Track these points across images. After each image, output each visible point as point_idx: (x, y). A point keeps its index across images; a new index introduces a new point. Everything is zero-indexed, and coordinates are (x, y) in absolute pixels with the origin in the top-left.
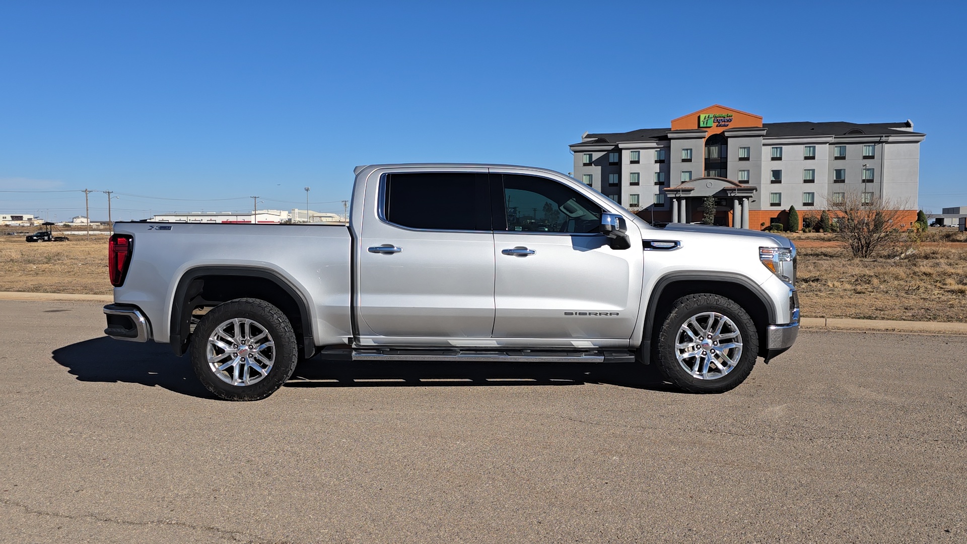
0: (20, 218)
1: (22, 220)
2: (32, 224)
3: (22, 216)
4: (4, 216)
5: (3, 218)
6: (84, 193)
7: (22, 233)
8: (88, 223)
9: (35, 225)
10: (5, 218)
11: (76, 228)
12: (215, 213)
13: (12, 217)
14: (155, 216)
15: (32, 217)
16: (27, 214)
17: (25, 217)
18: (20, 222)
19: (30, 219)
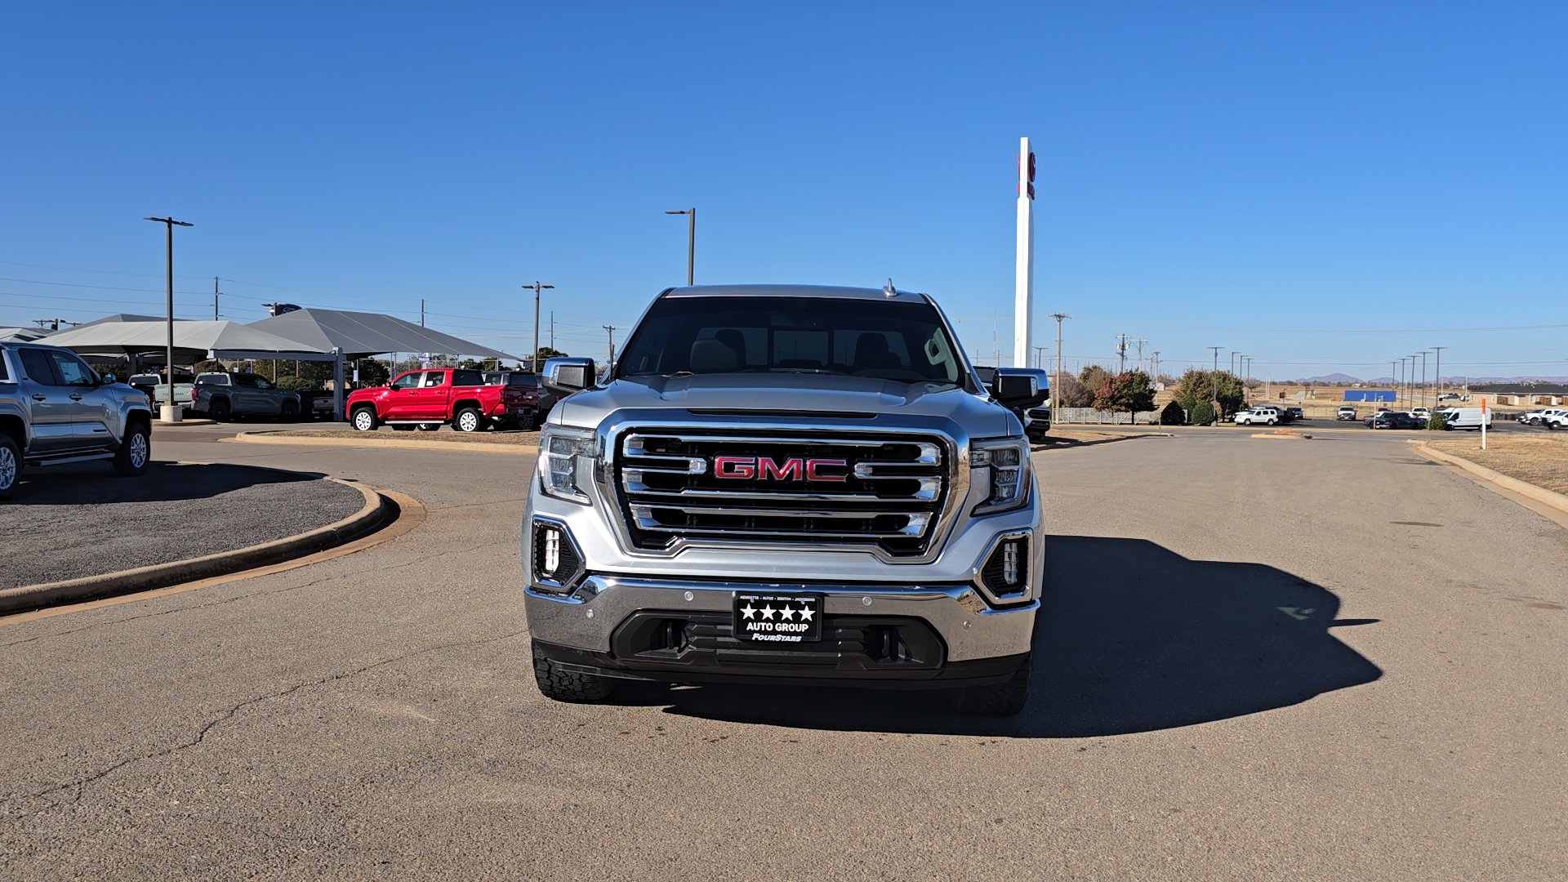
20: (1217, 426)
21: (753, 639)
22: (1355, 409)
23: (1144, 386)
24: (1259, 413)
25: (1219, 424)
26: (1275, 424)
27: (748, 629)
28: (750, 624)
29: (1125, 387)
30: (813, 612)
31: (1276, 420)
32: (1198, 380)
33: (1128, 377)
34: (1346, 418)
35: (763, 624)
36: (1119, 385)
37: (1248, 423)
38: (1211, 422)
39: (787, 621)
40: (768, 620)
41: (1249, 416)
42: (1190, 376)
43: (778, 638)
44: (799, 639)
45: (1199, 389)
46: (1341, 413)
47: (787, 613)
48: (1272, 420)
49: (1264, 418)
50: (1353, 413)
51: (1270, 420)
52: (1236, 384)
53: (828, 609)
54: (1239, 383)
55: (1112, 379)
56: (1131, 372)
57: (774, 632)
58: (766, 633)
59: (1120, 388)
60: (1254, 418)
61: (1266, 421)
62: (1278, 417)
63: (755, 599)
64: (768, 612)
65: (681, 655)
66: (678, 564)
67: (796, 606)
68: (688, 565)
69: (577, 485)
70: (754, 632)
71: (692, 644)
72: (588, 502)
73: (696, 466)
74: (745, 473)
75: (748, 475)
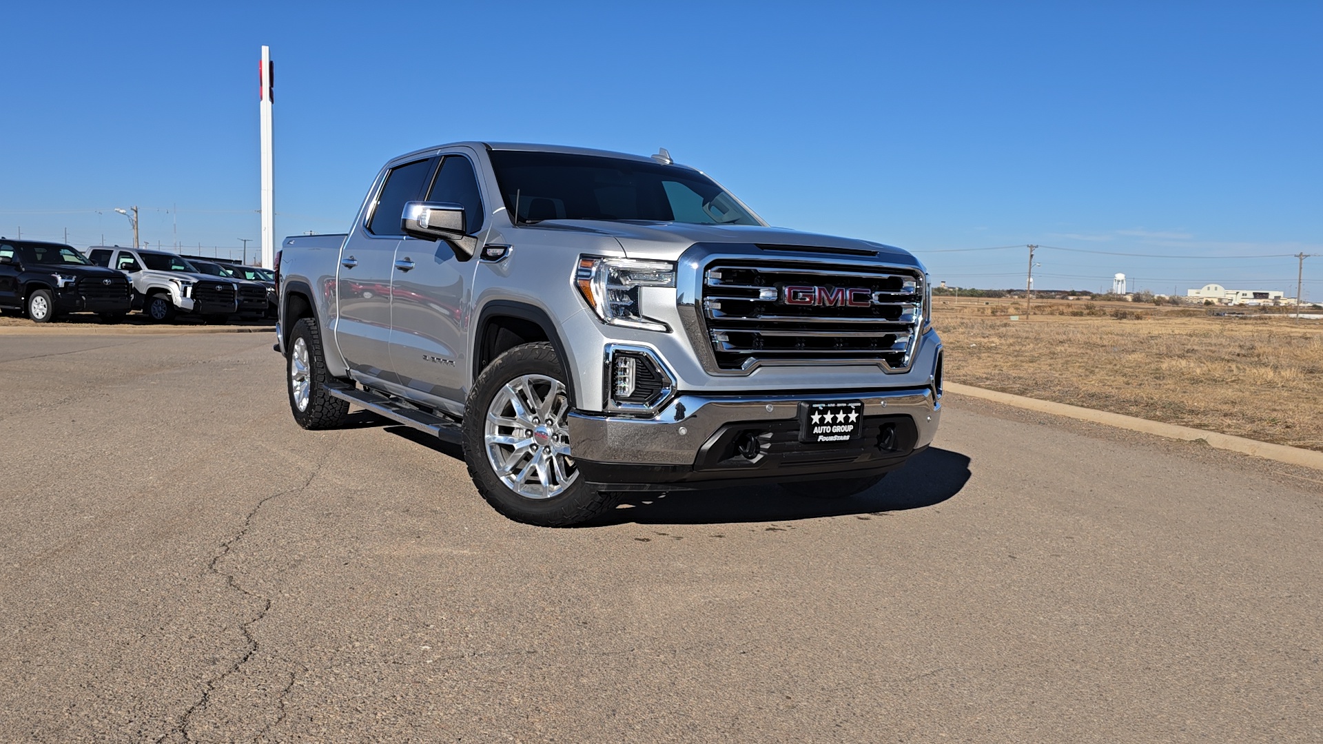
0: (1265, 296)
1: (1267, 298)
2: (1276, 303)
3: (1268, 294)
4: (1245, 292)
5: (1243, 295)
6: (1298, 259)
7: (1234, 313)
9: (1281, 305)
10: (1246, 295)
13: (1254, 294)
15: (1281, 294)
16: (1276, 290)
17: (1272, 295)
18: (1263, 300)
19: (1277, 298)
21: (819, 440)
27: (814, 432)
28: (816, 428)
30: (857, 414)
35: (825, 427)
39: (840, 424)
40: (828, 424)
43: (835, 438)
44: (847, 438)
47: (841, 417)
53: (866, 413)
57: (832, 434)
58: (826, 434)
63: (820, 406)
64: (828, 417)
65: (755, 461)
66: (754, 381)
67: (848, 410)
68: (762, 382)
69: (644, 314)
70: (819, 434)
71: (765, 450)
72: (665, 329)
73: (765, 294)
74: (808, 300)
75: (810, 302)
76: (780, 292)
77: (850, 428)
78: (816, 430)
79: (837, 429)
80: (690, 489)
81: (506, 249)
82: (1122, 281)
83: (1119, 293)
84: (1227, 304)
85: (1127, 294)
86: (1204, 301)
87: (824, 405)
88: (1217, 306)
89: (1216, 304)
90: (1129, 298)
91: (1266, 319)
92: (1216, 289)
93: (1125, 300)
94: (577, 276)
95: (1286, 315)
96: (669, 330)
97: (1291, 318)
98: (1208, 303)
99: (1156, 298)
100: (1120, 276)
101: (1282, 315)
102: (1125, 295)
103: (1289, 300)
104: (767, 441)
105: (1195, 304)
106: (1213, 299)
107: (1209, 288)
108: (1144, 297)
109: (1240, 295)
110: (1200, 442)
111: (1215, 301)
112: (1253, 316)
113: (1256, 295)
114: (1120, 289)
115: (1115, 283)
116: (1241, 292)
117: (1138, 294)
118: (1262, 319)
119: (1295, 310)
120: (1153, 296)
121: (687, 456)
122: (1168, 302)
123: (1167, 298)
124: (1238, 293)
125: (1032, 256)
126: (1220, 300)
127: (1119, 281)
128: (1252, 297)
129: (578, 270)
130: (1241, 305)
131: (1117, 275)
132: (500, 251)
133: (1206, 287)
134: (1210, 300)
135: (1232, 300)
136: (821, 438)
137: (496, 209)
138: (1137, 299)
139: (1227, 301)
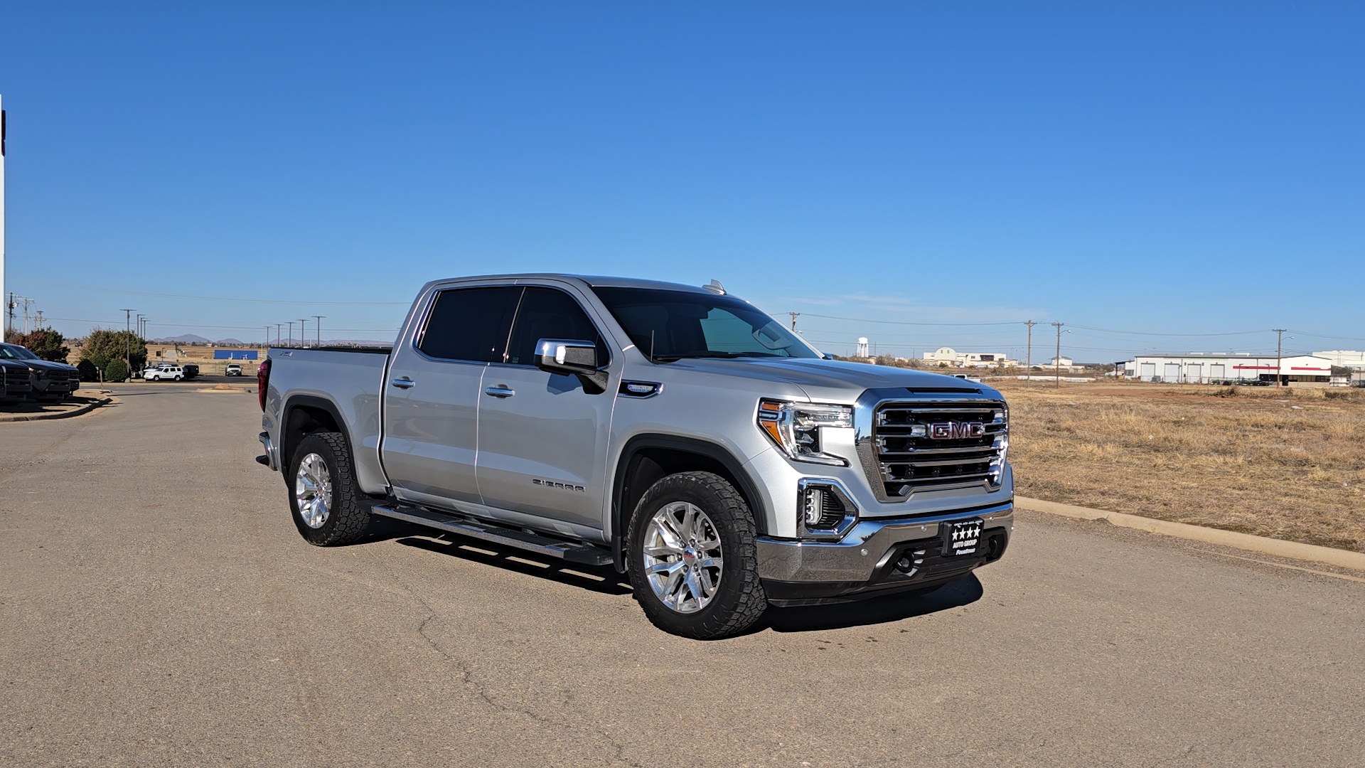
0: (990, 358)
1: (992, 360)
2: (1002, 365)
3: (993, 356)
4: (973, 355)
5: (972, 357)
8: (1058, 365)
9: (1005, 367)
10: (974, 357)
11: (1047, 372)
12: (1202, 354)
13: (981, 356)
14: (1137, 357)
15: (1004, 356)
16: (999, 352)
17: (996, 357)
18: (990, 362)
19: (1001, 360)
20: (131, 382)
21: (957, 554)
22: (241, 367)
23: (57, 345)
24: (166, 370)
25: (132, 380)
26: (182, 380)
27: (953, 547)
28: (955, 544)
29: (38, 345)
30: (980, 529)
31: (182, 376)
32: (104, 339)
33: (41, 335)
34: (235, 374)
35: (960, 543)
36: (33, 343)
37: (157, 379)
38: (125, 379)
39: (969, 539)
40: (962, 540)
41: (158, 373)
42: (97, 335)
43: (966, 551)
44: (973, 550)
45: (107, 347)
46: (229, 369)
47: (970, 533)
48: (178, 376)
49: (172, 375)
50: (240, 370)
51: (177, 376)
52: (141, 344)
53: (985, 527)
54: (143, 343)
55: (24, 337)
56: (43, 330)
57: (964, 548)
58: (961, 549)
59: (34, 346)
60: (162, 375)
61: (174, 377)
62: (183, 373)
63: (958, 525)
64: (962, 534)
65: (910, 574)
66: (912, 506)
67: (974, 527)
68: (916, 506)
69: (824, 451)
70: (956, 549)
71: (918, 565)
72: (843, 464)
73: (917, 431)
74: (945, 434)
75: (946, 436)
76: (927, 428)
77: (974, 542)
78: (955, 546)
79: (967, 543)
80: (851, 601)
81: (656, 386)
82: (865, 345)
83: (863, 356)
84: (958, 366)
85: (870, 357)
86: (939, 363)
87: (961, 524)
88: (950, 368)
89: (950, 366)
90: (873, 361)
91: (998, 381)
92: (948, 352)
93: (869, 362)
94: (758, 417)
95: (1014, 377)
96: (847, 464)
97: (1019, 380)
98: (943, 366)
99: (896, 361)
100: (863, 340)
101: (1011, 377)
102: (868, 358)
103: (1011, 362)
104: (919, 557)
105: (931, 367)
106: (947, 362)
107: (942, 352)
108: (886, 360)
109: (969, 357)
110: (1103, 521)
111: (949, 363)
112: (987, 378)
113: (984, 358)
114: (864, 352)
115: (859, 348)
116: (970, 355)
117: (881, 357)
118: (995, 381)
119: (1020, 372)
120: (894, 359)
121: (864, 575)
122: (908, 365)
123: (907, 361)
124: (967, 356)
125: (794, 323)
126: (953, 362)
127: (862, 345)
128: (980, 359)
129: (759, 412)
130: (971, 367)
131: (860, 339)
132: (650, 388)
133: (939, 350)
134: (944, 362)
135: (963, 362)
136: (959, 552)
137: (624, 348)
138: (880, 361)
139: (958, 364)
